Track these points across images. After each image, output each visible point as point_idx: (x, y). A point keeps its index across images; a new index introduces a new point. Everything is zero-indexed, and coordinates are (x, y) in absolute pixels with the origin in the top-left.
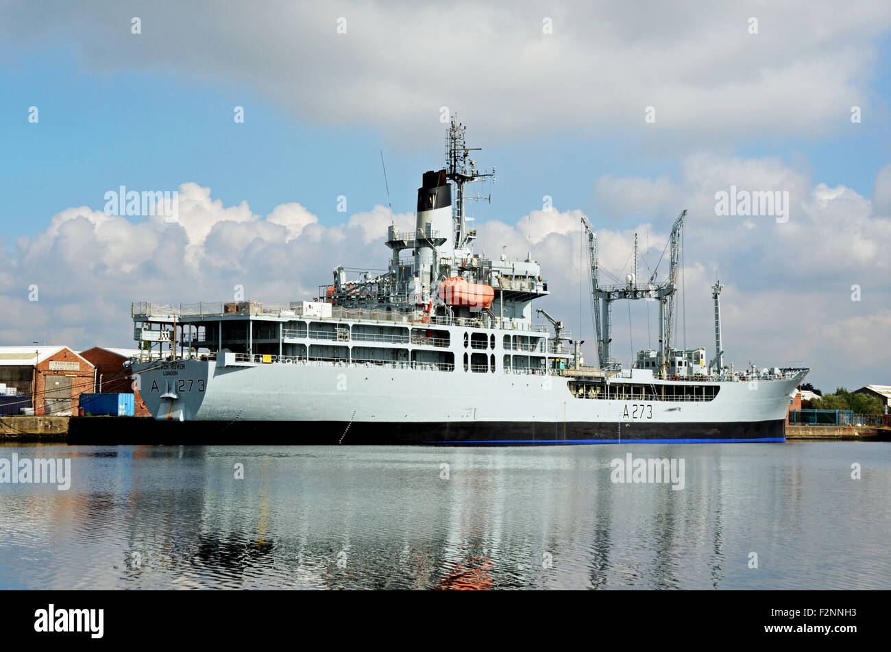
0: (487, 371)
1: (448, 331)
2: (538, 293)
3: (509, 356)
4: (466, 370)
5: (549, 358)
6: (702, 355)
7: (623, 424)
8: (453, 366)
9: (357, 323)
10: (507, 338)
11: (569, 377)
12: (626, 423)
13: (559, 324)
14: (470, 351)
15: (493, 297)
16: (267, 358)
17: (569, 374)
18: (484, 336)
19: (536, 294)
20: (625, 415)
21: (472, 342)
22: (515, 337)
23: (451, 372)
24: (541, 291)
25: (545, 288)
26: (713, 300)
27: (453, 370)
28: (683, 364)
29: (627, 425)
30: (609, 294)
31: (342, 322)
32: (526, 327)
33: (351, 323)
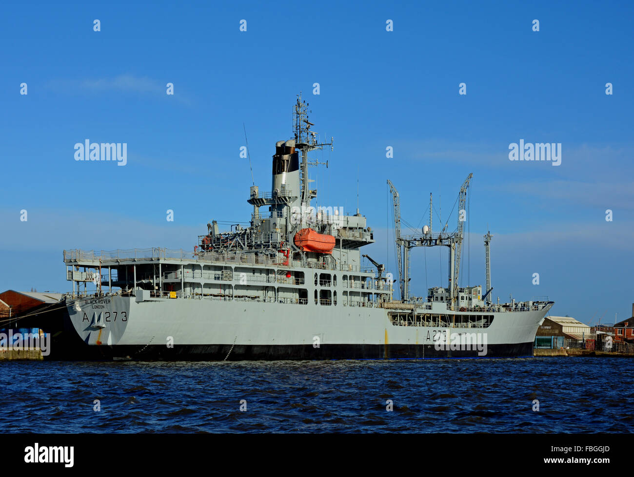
0: (331, 304)
1: (303, 272)
2: (367, 241)
3: (347, 292)
4: (316, 303)
5: (375, 294)
6: (479, 291)
7: (426, 346)
8: (307, 300)
9: (238, 266)
10: (345, 277)
11: (388, 308)
12: (429, 345)
13: (381, 266)
14: (319, 288)
15: (335, 244)
16: (172, 294)
17: (389, 306)
18: (328, 276)
19: (366, 242)
20: (428, 339)
21: (320, 281)
22: (350, 276)
23: (305, 305)
24: (369, 240)
25: (372, 238)
26: (485, 247)
27: (307, 303)
28: (465, 298)
29: (429, 347)
30: (409, 242)
31: (227, 265)
32: (358, 269)
33: (233, 266)
